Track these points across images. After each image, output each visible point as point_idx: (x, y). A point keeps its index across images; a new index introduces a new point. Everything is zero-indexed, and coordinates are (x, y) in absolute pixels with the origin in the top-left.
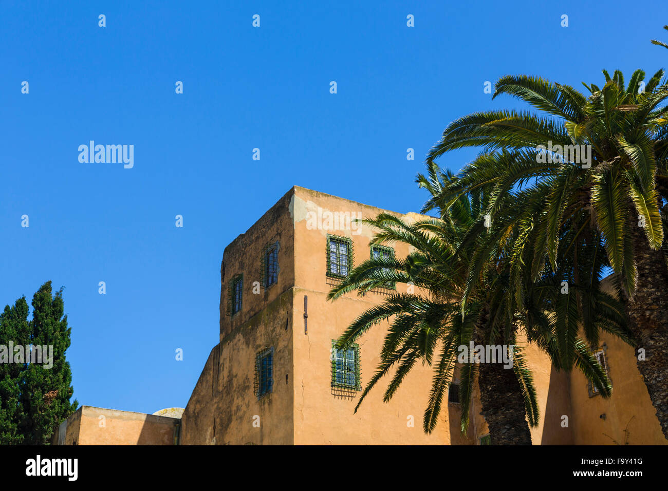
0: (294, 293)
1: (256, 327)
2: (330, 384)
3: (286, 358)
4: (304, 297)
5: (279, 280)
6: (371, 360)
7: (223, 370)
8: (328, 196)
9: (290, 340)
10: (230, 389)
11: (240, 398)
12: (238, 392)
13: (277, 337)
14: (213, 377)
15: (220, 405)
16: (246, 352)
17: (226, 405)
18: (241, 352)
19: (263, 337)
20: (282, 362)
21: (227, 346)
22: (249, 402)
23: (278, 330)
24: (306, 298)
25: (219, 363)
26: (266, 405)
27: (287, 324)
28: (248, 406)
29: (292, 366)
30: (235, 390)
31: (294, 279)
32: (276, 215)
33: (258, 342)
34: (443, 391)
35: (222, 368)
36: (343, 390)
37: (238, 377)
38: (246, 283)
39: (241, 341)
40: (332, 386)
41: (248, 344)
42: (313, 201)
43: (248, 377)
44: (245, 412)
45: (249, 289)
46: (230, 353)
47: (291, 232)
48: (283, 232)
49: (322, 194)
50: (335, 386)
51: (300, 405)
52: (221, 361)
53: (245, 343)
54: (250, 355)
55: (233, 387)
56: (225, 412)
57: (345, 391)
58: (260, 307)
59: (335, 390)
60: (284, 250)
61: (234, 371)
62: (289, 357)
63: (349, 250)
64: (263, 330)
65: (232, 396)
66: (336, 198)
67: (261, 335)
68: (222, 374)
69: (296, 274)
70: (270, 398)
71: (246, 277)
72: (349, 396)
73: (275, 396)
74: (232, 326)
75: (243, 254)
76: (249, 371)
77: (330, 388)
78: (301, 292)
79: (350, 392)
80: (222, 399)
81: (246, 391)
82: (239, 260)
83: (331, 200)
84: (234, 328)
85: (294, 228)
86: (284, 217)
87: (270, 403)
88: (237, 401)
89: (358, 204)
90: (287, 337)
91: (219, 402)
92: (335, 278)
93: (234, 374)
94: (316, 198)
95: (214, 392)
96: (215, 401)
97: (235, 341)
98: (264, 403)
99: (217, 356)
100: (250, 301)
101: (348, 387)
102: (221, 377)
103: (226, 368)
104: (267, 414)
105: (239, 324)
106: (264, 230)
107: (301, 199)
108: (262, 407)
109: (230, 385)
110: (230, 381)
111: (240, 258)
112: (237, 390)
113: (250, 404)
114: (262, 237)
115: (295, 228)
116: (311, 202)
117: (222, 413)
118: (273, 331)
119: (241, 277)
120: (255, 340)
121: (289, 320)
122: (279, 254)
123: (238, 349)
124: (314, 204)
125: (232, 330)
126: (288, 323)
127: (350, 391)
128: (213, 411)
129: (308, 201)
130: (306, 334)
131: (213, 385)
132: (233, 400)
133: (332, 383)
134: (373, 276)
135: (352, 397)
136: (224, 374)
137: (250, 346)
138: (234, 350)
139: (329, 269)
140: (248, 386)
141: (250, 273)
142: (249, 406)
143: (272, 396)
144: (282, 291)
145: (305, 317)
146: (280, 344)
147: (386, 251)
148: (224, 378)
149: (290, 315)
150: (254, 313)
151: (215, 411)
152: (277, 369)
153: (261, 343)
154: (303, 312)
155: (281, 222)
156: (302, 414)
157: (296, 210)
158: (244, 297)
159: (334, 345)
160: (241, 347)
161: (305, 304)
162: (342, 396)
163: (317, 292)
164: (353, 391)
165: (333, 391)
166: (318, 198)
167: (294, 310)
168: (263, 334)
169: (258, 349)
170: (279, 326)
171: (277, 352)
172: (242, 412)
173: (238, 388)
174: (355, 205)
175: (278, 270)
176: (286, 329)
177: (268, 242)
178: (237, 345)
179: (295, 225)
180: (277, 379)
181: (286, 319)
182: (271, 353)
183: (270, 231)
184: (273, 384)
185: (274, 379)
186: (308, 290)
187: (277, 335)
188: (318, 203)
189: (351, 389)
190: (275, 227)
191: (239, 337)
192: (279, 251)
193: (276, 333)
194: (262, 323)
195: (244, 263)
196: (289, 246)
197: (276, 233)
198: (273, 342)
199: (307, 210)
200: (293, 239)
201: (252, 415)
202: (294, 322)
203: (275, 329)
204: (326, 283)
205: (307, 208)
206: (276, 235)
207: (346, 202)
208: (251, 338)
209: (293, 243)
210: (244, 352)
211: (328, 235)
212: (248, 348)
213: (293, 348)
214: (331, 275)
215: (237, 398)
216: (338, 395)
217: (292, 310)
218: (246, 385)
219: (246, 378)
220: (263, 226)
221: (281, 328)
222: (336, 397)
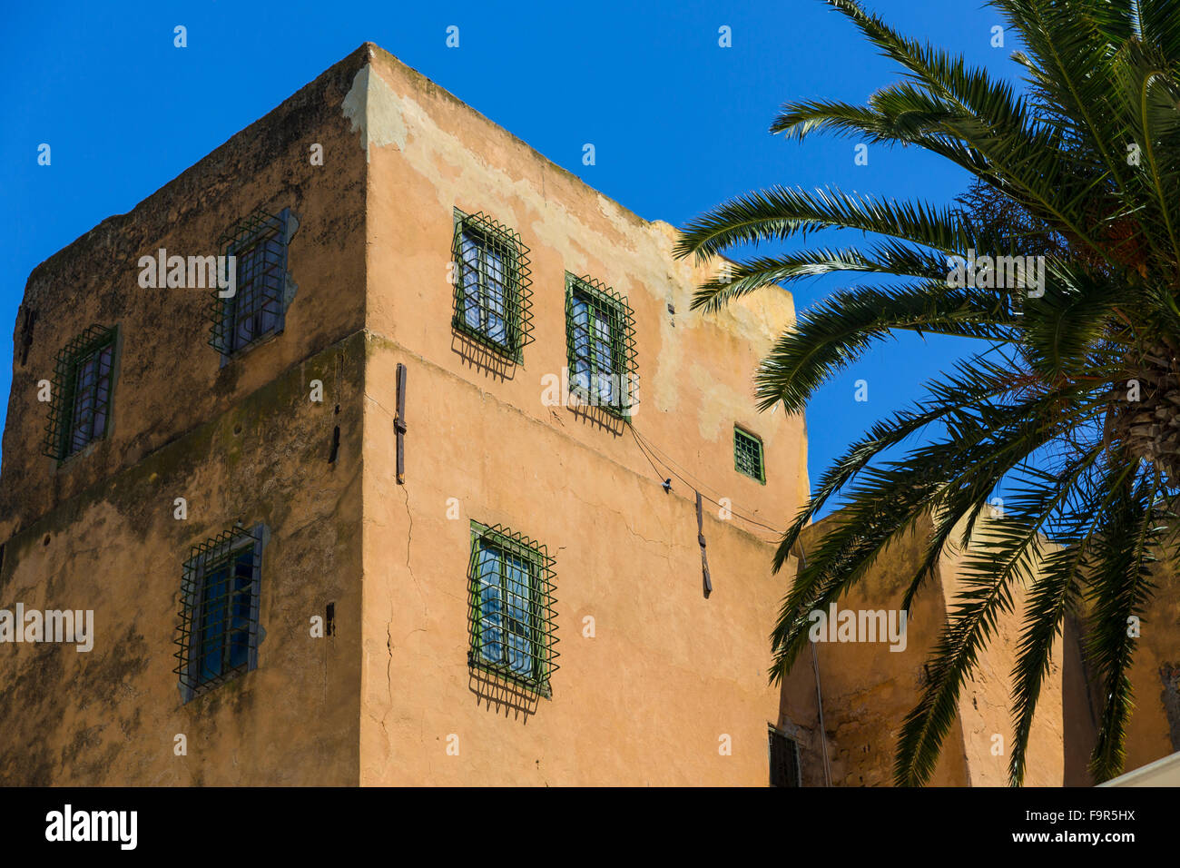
0: (368, 349)
1: (182, 473)
2: (466, 658)
3: (328, 551)
4: (395, 369)
5: (292, 321)
6: (575, 611)
8: (457, 102)
9: (352, 490)
10: (45, 682)
11: (97, 705)
12: (86, 686)
13: (285, 491)
16: (133, 555)
17: (23, 734)
18: (107, 558)
19: (215, 499)
20: (307, 565)
21: (43, 548)
22: (138, 711)
23: (288, 470)
24: (401, 372)
26: (225, 714)
27: (336, 444)
28: (131, 726)
29: (360, 573)
30: (72, 683)
31: (362, 310)
32: (280, 137)
36: (501, 682)
38: (131, 352)
39: (106, 526)
40: (471, 664)
41: (140, 529)
42: (418, 102)
43: (139, 632)
44: (115, 749)
45: (143, 369)
46: (52, 568)
47: (354, 175)
48: (315, 179)
49: (442, 92)
50: (479, 664)
51: (381, 704)
53: (125, 531)
54: (149, 562)
55: (62, 674)
56: (16, 758)
57: (507, 689)
58: (197, 414)
59: (479, 678)
60: (318, 231)
62: (342, 547)
63: (513, 273)
64: (216, 477)
65: (53, 704)
66: (477, 115)
67: (207, 495)
70: (246, 687)
71: (132, 336)
72: (517, 708)
73: (268, 679)
74: (58, 490)
75: (122, 271)
76: (140, 613)
77: (467, 668)
78: (388, 351)
79: (521, 695)
81: (127, 678)
82: (102, 291)
83: (465, 116)
84: (67, 494)
85: (366, 159)
87: (245, 703)
88: (80, 718)
89: (534, 153)
90: (334, 485)
92: (475, 340)
94: (425, 95)
97: (77, 529)
98: (214, 708)
100: (148, 404)
101: (515, 679)
104: (227, 741)
105: (92, 479)
106: (221, 187)
107: (386, 85)
108: (205, 722)
109: (44, 669)
110: (48, 657)
111: (108, 285)
112: (80, 680)
113: (142, 719)
114: (215, 208)
115: (370, 160)
116: (413, 102)
118: (268, 472)
119: (109, 339)
121: (343, 432)
122: (295, 246)
123: (94, 550)
124: (421, 110)
125: (59, 502)
126: (341, 440)
127: (520, 690)
129: (405, 97)
130: (399, 482)
132: (60, 715)
133: (470, 654)
135: (526, 711)
137: (154, 535)
138: (72, 556)
139: (460, 311)
140: (138, 660)
141: (150, 321)
142: (137, 724)
143: (253, 680)
144: (306, 352)
145: (399, 430)
146: (295, 511)
147: (604, 305)
149: (351, 416)
150: (165, 436)
152: (282, 591)
153: (206, 518)
154: (393, 412)
156: (385, 736)
157: (373, 109)
158: (123, 393)
159: (478, 537)
160: (106, 543)
161: (398, 389)
162: (498, 701)
163: (433, 366)
164: (528, 694)
165: (474, 681)
166: (431, 99)
167: (366, 399)
168: (215, 490)
169: (189, 538)
170: (297, 457)
171: (284, 538)
172: (104, 747)
173: (87, 673)
174: (526, 151)
175: (288, 292)
176: (333, 458)
177: (240, 219)
178: (89, 539)
179: (369, 152)
180: (279, 623)
181: (331, 430)
182: (253, 544)
183: (249, 186)
184: (258, 641)
185: (266, 625)
186: (407, 352)
187: (283, 486)
188: (431, 112)
189: (524, 688)
190: (276, 170)
191: (98, 514)
192: (293, 238)
193: (278, 480)
194: (211, 457)
195: (124, 297)
196: (340, 214)
197: (281, 187)
198: (265, 509)
199: (404, 121)
200: (363, 192)
201: (150, 753)
202: (366, 435)
203: (277, 468)
204: (453, 350)
205: (402, 115)
206: (280, 193)
207: (503, 135)
208: (157, 509)
209: (365, 203)
210: (123, 557)
211: (459, 212)
212: (143, 543)
213: (361, 518)
214: (465, 327)
215: (81, 707)
216: (487, 697)
217: (362, 398)
218: (124, 659)
219: (129, 639)
220: (220, 175)
221: (301, 461)
222: (483, 701)
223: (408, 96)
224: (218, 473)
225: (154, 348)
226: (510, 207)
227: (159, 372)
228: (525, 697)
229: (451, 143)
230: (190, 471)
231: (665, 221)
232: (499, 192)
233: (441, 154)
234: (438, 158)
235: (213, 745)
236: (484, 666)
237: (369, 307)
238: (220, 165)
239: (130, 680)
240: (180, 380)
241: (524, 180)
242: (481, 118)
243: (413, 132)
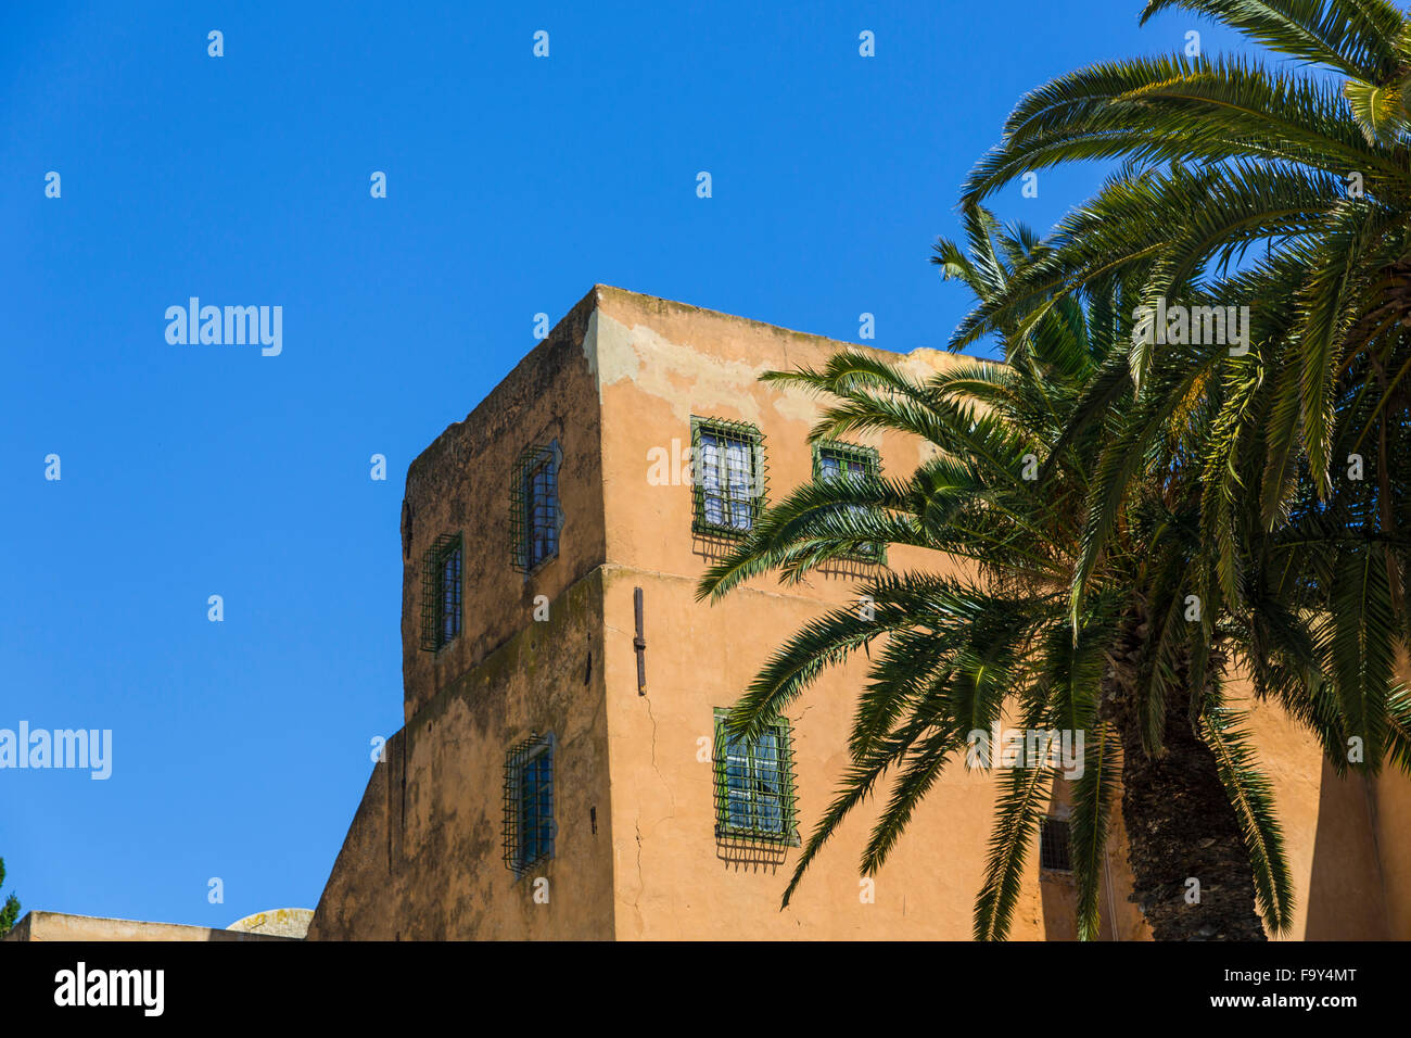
0: (605, 582)
1: (503, 680)
2: (713, 831)
3: (590, 761)
4: (633, 592)
5: (563, 547)
6: (825, 760)
7: (416, 801)
8: (690, 310)
9: (600, 711)
10: (437, 852)
11: (467, 877)
12: (461, 860)
13: (564, 705)
14: (390, 822)
15: (412, 898)
16: (479, 749)
17: (428, 895)
18: (465, 749)
19: (523, 706)
20: (579, 772)
21: (427, 734)
22: (490, 886)
23: (564, 685)
24: (638, 596)
25: (404, 782)
27: (589, 668)
28: (488, 896)
29: (607, 783)
30: (452, 855)
31: (603, 543)
32: (548, 368)
33: (511, 721)
34: (1024, 839)
35: (412, 797)
36: (749, 844)
37: (458, 820)
38: (471, 558)
39: (462, 719)
40: (718, 835)
41: (482, 726)
42: (650, 326)
43: (487, 818)
44: (480, 915)
45: (480, 575)
46: (434, 753)
47: (593, 415)
48: (570, 413)
49: (675, 306)
50: (726, 833)
51: (633, 890)
52: (411, 777)
53: (473, 726)
54: (489, 756)
55: (446, 847)
56: (425, 915)
57: (755, 849)
58: (513, 623)
59: (726, 846)
60: (574, 464)
61: (448, 803)
62: (597, 759)
64: (523, 687)
65: (443, 872)
66: (713, 315)
67: (518, 702)
68: (413, 810)
69: (609, 530)
70: (549, 873)
71: (471, 543)
72: (765, 862)
73: (561, 867)
74: (437, 679)
75: (462, 479)
76: (487, 800)
77: (714, 840)
78: (626, 579)
79: (769, 851)
80: (415, 882)
81: (482, 856)
82: (451, 497)
83: (702, 322)
84: (442, 684)
85: (599, 401)
86: (571, 372)
88: (458, 886)
89: (776, 331)
90: (590, 704)
91: (406, 889)
92: (716, 536)
93: (448, 811)
94: (656, 317)
95: (394, 862)
96: (397, 885)
97: (447, 719)
98: (532, 888)
99: (397, 763)
100: (484, 609)
101: (763, 838)
102: (411, 820)
103: (426, 794)
105: (456, 671)
106: (516, 409)
107: (616, 322)
108: (528, 899)
109: (436, 840)
110: (437, 831)
111: (454, 491)
112: (457, 853)
113: (493, 893)
114: (513, 429)
115: (601, 403)
116: (644, 328)
117: (417, 920)
118: (551, 688)
119: (457, 541)
120: (501, 714)
121: (593, 658)
122: (562, 477)
123: (456, 741)
124: (653, 333)
125: (438, 690)
126: (593, 662)
127: (767, 846)
128: (393, 914)
129: (636, 326)
130: (641, 694)
131: (390, 843)
132: (447, 882)
133: (717, 827)
134: (822, 528)
135: (775, 863)
136: (421, 810)
137: (490, 733)
138: (444, 744)
139: (700, 513)
140: (488, 841)
141: (481, 530)
142: (491, 895)
143: (553, 867)
144: (573, 576)
145: (639, 647)
146: (570, 723)
147: (856, 457)
148: (419, 823)
149: (597, 643)
150: (496, 640)
151: (397, 914)
152: (566, 793)
153: (519, 723)
154: (632, 633)
155: (562, 389)
156: (638, 916)
157: (603, 351)
158: (469, 598)
159: (721, 721)
160: (463, 735)
161: (636, 611)
162: (746, 861)
163: (669, 578)
164: (777, 848)
165: (722, 849)
166: (663, 318)
167: (605, 629)
168: (523, 698)
169: (510, 739)
170: (568, 675)
171: (564, 746)
172: (474, 913)
173: (460, 849)
174: (767, 332)
175: (560, 519)
176: (587, 681)
177: (528, 444)
178: (453, 730)
179: (601, 394)
180: (565, 819)
181: (586, 654)
182: (546, 749)
183: (533, 413)
184: (555, 834)
185: (558, 821)
186: (644, 574)
187: (562, 701)
188: (663, 331)
189: (772, 843)
190: (546, 400)
191: (457, 709)
192: (560, 468)
193: (559, 695)
194: (519, 667)
195: (464, 504)
196: (587, 451)
197: (550, 418)
198: (552, 720)
199: (636, 351)
200: (599, 432)
201: (500, 922)
202: (607, 662)
203: (557, 684)
204: (694, 553)
205: (633, 346)
206: (551, 422)
207: (741, 324)
208: (491, 710)
209: (600, 443)
210: (474, 748)
211: (695, 419)
212: (484, 739)
213: (607, 735)
214: (705, 528)
215: (458, 877)
216: (735, 861)
217: (602, 630)
218: (480, 839)
219: (482, 822)
220: (515, 399)
221: (571, 680)
222: (732, 864)
223: (640, 324)
224: (524, 683)
225: (485, 556)
226: (750, 394)
227: (490, 579)
228: (773, 851)
229: (683, 355)
230: (507, 678)
231: (925, 346)
232: (738, 384)
233: (675, 369)
234: (672, 375)
235: (534, 918)
236: (730, 834)
237: (608, 541)
238: (514, 389)
239: (485, 858)
240: (501, 590)
241: (764, 362)
242: (716, 316)
243: (645, 358)
